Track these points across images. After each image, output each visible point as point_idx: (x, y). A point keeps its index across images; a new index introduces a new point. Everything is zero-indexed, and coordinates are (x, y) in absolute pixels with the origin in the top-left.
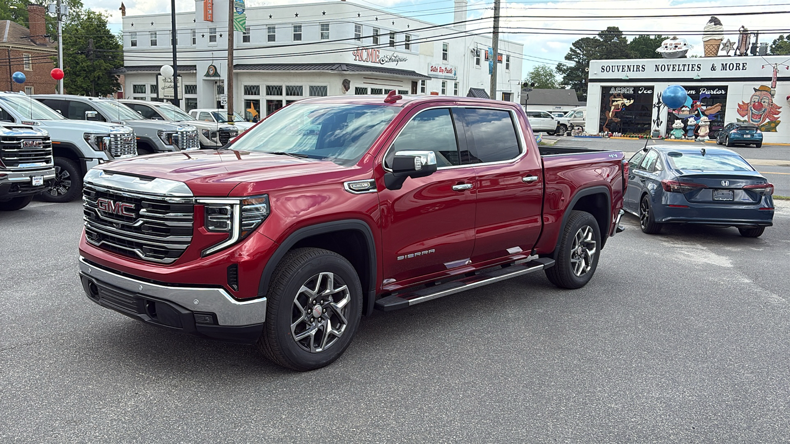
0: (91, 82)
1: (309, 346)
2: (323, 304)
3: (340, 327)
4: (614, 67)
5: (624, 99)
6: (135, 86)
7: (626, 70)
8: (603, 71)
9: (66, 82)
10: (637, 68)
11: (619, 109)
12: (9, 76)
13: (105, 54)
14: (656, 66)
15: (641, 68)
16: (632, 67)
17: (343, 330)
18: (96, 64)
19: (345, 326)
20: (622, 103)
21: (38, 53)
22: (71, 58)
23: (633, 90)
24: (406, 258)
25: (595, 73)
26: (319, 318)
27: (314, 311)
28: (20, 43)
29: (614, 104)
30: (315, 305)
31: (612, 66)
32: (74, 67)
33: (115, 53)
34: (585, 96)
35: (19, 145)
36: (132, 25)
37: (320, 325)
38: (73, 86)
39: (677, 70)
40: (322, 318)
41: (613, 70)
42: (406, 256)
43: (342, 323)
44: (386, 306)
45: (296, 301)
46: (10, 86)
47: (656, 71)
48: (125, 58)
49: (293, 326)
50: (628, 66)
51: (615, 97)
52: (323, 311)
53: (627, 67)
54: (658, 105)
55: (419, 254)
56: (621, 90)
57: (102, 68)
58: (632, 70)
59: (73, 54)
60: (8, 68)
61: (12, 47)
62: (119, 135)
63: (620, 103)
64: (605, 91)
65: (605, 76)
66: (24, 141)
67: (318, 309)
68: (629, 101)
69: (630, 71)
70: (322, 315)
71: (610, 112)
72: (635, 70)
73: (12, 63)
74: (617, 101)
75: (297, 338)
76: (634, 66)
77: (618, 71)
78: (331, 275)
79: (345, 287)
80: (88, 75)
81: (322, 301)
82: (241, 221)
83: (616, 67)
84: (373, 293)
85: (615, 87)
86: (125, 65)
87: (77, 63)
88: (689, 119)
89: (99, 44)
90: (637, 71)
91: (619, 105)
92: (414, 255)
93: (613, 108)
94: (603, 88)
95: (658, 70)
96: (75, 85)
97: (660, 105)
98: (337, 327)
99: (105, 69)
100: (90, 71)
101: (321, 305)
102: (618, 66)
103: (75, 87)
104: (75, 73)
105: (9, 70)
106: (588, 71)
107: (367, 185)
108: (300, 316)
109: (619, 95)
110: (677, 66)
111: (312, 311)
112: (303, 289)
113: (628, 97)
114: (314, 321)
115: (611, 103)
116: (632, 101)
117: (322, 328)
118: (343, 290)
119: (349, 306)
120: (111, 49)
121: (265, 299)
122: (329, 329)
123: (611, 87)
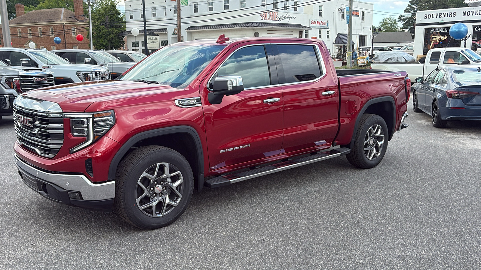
0: (108, 41)
1: (152, 213)
2: (163, 184)
3: (176, 200)
4: (433, 15)
5: (441, 36)
6: (133, 43)
7: (442, 17)
8: (426, 18)
9: (94, 42)
10: (450, 15)
11: (437, 43)
12: (64, 40)
13: (115, 24)
14: (464, 12)
15: (452, 15)
16: (446, 14)
17: (178, 201)
18: (111, 31)
19: (180, 199)
20: (439, 39)
21: (79, 26)
22: (96, 28)
23: (447, 30)
24: (227, 151)
25: (420, 19)
26: (160, 193)
27: (155, 189)
28: (70, 21)
29: (433, 39)
30: (156, 185)
31: (432, 14)
32: (98, 33)
33: (121, 23)
34: (413, 35)
35: (33, 81)
36: (130, 6)
37: (160, 198)
38: (98, 44)
39: (479, 14)
40: (162, 194)
41: (433, 17)
42: (227, 150)
43: (178, 197)
44: (212, 184)
45: (139, 183)
46: (65, 46)
47: (463, 16)
48: (127, 26)
49: (138, 200)
50: (444, 14)
51: (434, 35)
52: (163, 189)
53: (442, 14)
54: (465, 39)
55: (238, 148)
56: (438, 30)
57: (114, 33)
58: (446, 16)
59: (98, 25)
60: (64, 36)
61: (65, 23)
62: (98, 72)
63: (437, 39)
64: (427, 31)
65: (428, 21)
66: (35, 78)
67: (158, 188)
68: (444, 37)
69: (445, 17)
70: (162, 191)
71: (430, 45)
72: (449, 16)
73: (65, 33)
74: (435, 38)
75: (141, 208)
76: (448, 13)
77: (437, 17)
78: (167, 164)
79: (178, 172)
80: (106, 37)
81: (162, 182)
82: (93, 129)
83: (435, 15)
84: (202, 176)
85: (434, 29)
86: (127, 30)
87: (100, 31)
89: (112, 19)
90: (450, 16)
91: (437, 40)
92: (234, 149)
93: (432, 42)
94: (426, 29)
95: (465, 15)
96: (99, 44)
97: (466, 38)
98: (175, 200)
99: (116, 33)
100: (107, 35)
101: (161, 185)
102: (436, 14)
103: (99, 45)
104: (99, 37)
105: (64, 37)
106: (416, 19)
107: (194, 101)
108: (143, 193)
109: (437, 34)
110: (479, 12)
111: (154, 189)
112: (144, 174)
113: (443, 34)
114: (156, 196)
115: (431, 39)
116: (446, 37)
117: (162, 200)
118: (177, 174)
119: (183, 185)
120: (118, 21)
121: (114, 182)
122: (167, 201)
123: (431, 29)
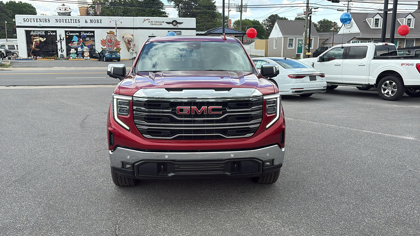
4: (31, 19)
5: (40, 38)
7: (39, 21)
8: (25, 21)
11: (38, 43)
14: (56, 19)
15: (47, 21)
20: (39, 40)
23: (44, 33)
25: (20, 22)
29: (34, 40)
31: (30, 19)
34: (16, 36)
39: (68, 22)
41: (31, 21)
47: (56, 22)
50: (40, 19)
51: (34, 37)
53: (39, 19)
54: (60, 41)
56: (37, 33)
58: (42, 21)
63: (38, 40)
64: (28, 33)
65: (26, 24)
68: (43, 39)
69: (41, 22)
71: (33, 45)
72: (44, 21)
74: (36, 39)
76: (43, 19)
77: (34, 22)
83: (32, 19)
85: (34, 31)
88: (78, 48)
90: (45, 22)
91: (37, 41)
93: (34, 43)
94: (26, 31)
97: (61, 41)
102: (33, 19)
106: (15, 21)
109: (36, 36)
110: (68, 20)
113: (42, 36)
115: (32, 40)
116: (45, 39)
123: (31, 31)
